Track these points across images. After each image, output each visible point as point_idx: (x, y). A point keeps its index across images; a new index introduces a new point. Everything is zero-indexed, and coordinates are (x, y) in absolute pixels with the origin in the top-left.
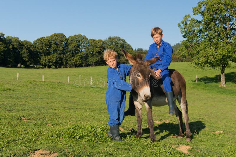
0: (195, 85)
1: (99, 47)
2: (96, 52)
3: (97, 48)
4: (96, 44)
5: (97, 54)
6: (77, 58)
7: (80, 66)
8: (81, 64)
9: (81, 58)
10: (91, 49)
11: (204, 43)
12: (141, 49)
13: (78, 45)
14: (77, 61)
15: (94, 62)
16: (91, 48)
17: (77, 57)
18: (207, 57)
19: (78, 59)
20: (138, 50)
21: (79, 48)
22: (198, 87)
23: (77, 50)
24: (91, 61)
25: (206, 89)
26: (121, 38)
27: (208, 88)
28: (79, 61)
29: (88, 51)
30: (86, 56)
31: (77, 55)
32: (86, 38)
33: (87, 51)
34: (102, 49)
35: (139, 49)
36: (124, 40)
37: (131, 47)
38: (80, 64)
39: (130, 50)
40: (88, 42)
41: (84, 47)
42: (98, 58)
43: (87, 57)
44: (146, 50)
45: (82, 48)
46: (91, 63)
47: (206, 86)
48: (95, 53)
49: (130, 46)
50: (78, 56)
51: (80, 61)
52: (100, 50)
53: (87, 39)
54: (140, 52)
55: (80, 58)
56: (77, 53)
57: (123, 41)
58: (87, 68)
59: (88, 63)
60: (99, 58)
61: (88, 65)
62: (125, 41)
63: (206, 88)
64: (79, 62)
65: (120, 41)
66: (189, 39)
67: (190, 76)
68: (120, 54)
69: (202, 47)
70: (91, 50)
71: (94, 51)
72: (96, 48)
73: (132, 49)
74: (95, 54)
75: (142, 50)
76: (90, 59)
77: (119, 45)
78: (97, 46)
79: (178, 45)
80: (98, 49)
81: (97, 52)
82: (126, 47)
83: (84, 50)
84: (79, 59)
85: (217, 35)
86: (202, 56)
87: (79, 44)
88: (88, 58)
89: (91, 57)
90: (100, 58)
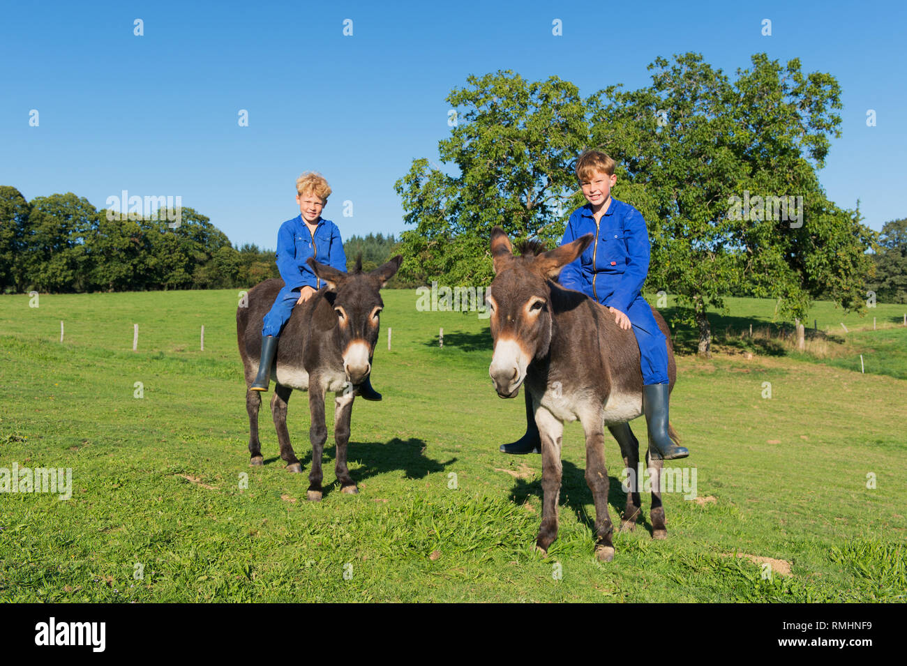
0: (440, 356)
1: (131, 237)
2: (121, 250)
3: (123, 236)
4: (121, 225)
5: (122, 255)
6: (57, 265)
7: (67, 288)
8: (71, 282)
9: (72, 265)
10: (105, 239)
11: (468, 242)
12: (253, 246)
13: (62, 224)
14: (58, 274)
15: (111, 279)
16: (106, 236)
17: (59, 263)
18: (476, 279)
19: (61, 268)
20: (242, 249)
21: (67, 233)
22: (449, 360)
23: (61, 240)
24: (103, 277)
25: (470, 368)
26: (199, 214)
27: (475, 364)
28: (64, 274)
29: (96, 246)
30: (90, 260)
31: (59, 255)
32: (89, 205)
33: (92, 245)
34: (140, 241)
35: (247, 246)
36: (204, 218)
37: (227, 239)
38: (66, 284)
39: (225, 249)
40: (96, 219)
41: (82, 232)
42: (125, 267)
43: (90, 264)
44: (266, 250)
45: (75, 234)
46: (103, 283)
47: (470, 359)
48: (118, 253)
49: (225, 238)
50: (61, 259)
51: (69, 275)
52: (132, 245)
53: (94, 209)
54: (249, 256)
55: (67, 264)
56: (60, 250)
57: (204, 220)
58: (91, 295)
59: (92, 281)
60: (129, 269)
61: (92, 288)
62: (210, 222)
63: (471, 365)
64: (65, 278)
65: (194, 221)
66: (424, 226)
67: (410, 330)
68: (194, 258)
69: (459, 250)
70: (104, 242)
71: (115, 245)
72: (122, 239)
73: (229, 245)
74: (118, 255)
75: (254, 249)
76: (100, 268)
77: (192, 233)
78: (124, 231)
79: (357, 243)
80: (127, 240)
81: (125, 251)
82: (212, 239)
83: (81, 241)
84: (66, 267)
85: (503, 221)
86: (462, 277)
87: (66, 224)
88: (93, 267)
89: (105, 262)
90: (132, 268)
